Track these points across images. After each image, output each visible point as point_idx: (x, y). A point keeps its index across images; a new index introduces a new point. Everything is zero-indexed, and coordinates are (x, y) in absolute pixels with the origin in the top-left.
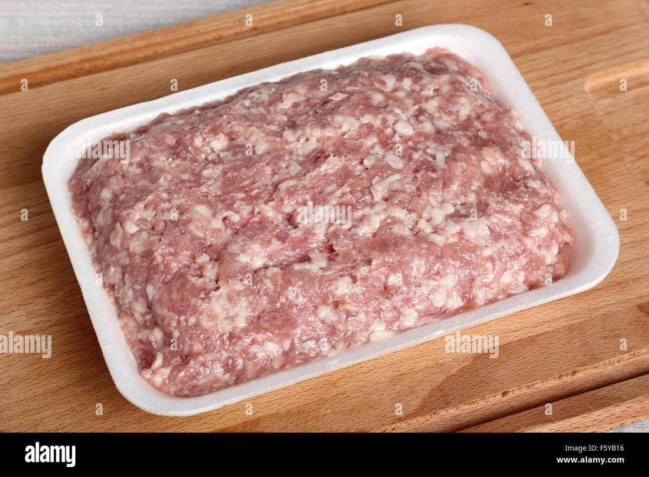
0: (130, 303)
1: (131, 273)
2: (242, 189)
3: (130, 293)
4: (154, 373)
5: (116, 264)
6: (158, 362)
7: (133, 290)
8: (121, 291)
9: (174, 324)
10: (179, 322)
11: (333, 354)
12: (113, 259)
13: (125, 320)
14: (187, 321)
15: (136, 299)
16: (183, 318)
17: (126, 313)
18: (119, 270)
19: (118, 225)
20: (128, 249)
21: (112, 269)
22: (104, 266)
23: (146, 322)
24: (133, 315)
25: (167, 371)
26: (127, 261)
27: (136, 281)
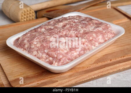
0: (41, 56)
1: (39, 50)
2: (54, 33)
3: (41, 54)
4: (54, 64)
5: (35, 50)
6: (54, 62)
7: (41, 53)
8: (38, 55)
9: (54, 54)
10: (55, 53)
11: (87, 52)
12: (34, 50)
13: (42, 59)
14: (57, 52)
15: (43, 54)
16: (56, 52)
17: (41, 58)
18: (36, 51)
19: (32, 44)
20: (36, 47)
21: (34, 52)
22: (31, 52)
23: (47, 58)
24: (43, 58)
25: (57, 63)
26: (37, 49)
27: (42, 51)
